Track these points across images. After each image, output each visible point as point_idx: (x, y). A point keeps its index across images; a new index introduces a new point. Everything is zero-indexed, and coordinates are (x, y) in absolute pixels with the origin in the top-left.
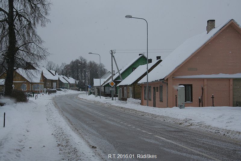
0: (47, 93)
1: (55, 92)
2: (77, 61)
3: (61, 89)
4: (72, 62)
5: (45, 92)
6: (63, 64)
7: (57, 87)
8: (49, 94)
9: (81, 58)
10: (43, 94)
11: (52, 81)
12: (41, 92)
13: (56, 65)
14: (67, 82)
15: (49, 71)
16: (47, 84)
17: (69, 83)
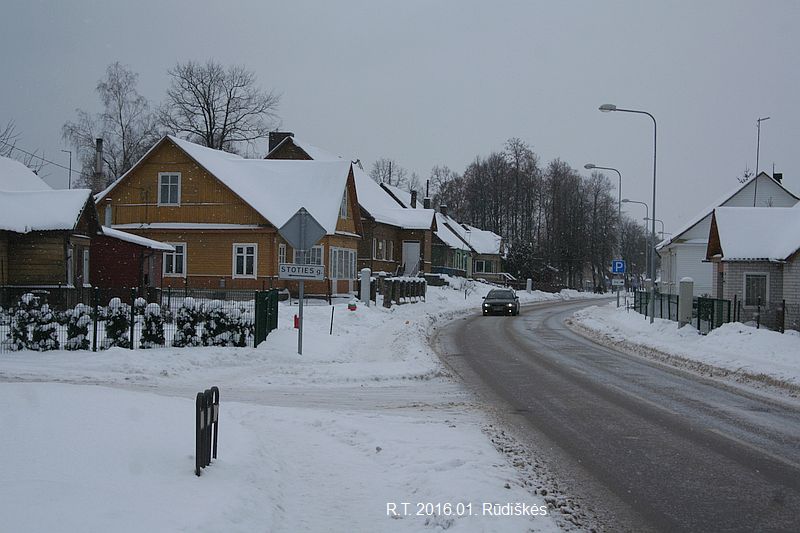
0: (380, 298)
1: (417, 290)
2: (497, 162)
3: (445, 277)
4: (476, 167)
5: (365, 290)
6: (437, 172)
7: (422, 266)
8: (387, 304)
9: (518, 149)
10: (352, 308)
11: (400, 235)
12: (343, 288)
13: (409, 177)
14: (466, 248)
15: (382, 185)
16: (375, 247)
17: (473, 251)
